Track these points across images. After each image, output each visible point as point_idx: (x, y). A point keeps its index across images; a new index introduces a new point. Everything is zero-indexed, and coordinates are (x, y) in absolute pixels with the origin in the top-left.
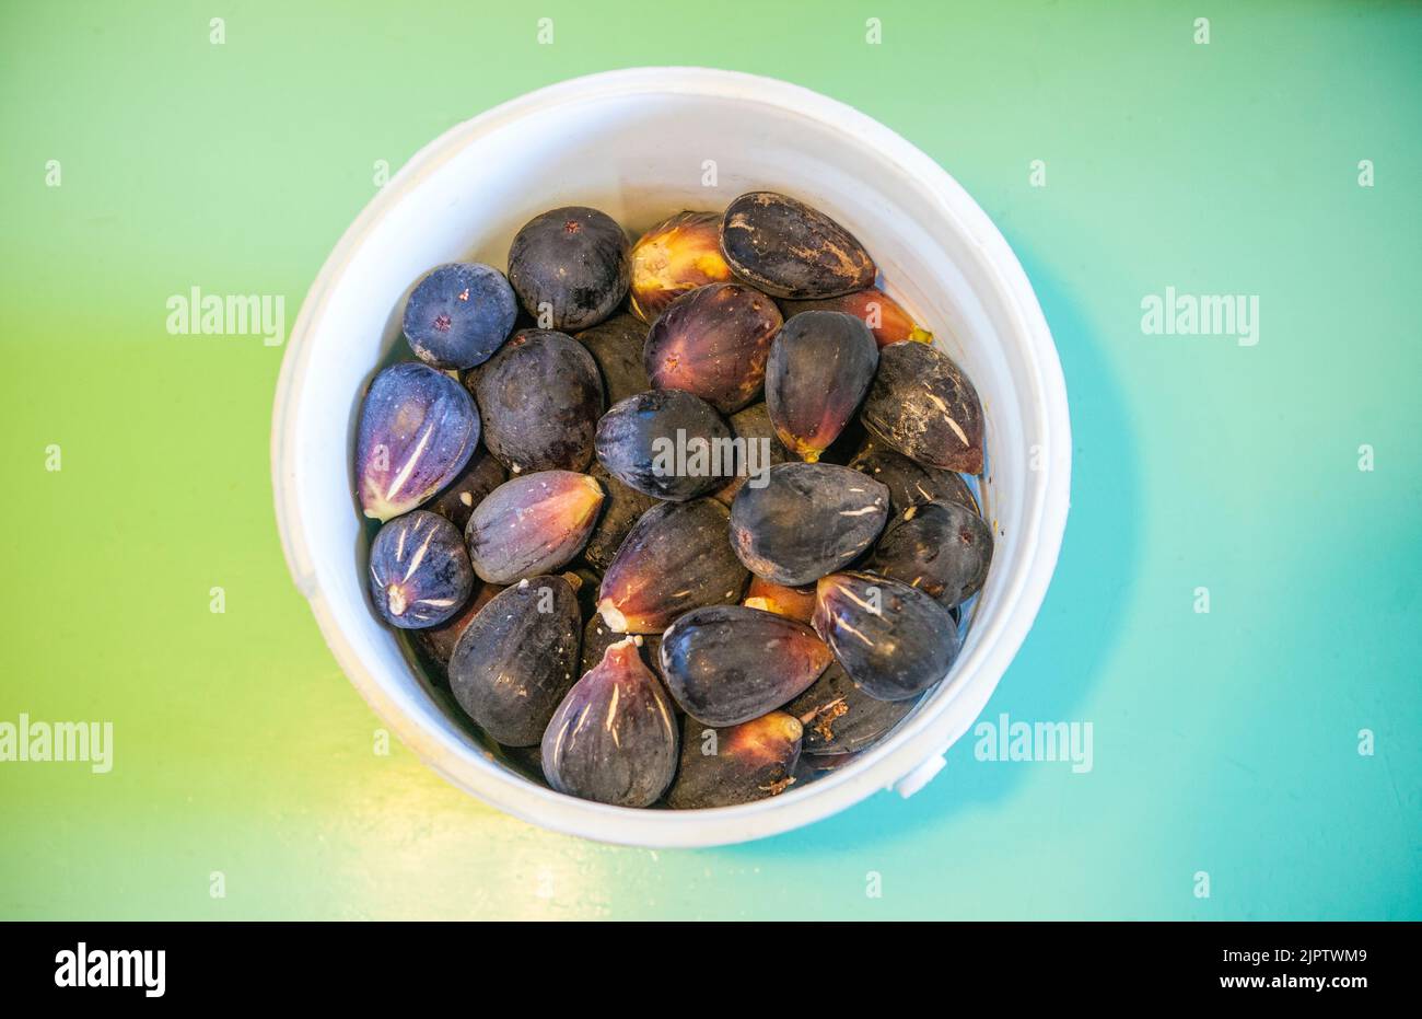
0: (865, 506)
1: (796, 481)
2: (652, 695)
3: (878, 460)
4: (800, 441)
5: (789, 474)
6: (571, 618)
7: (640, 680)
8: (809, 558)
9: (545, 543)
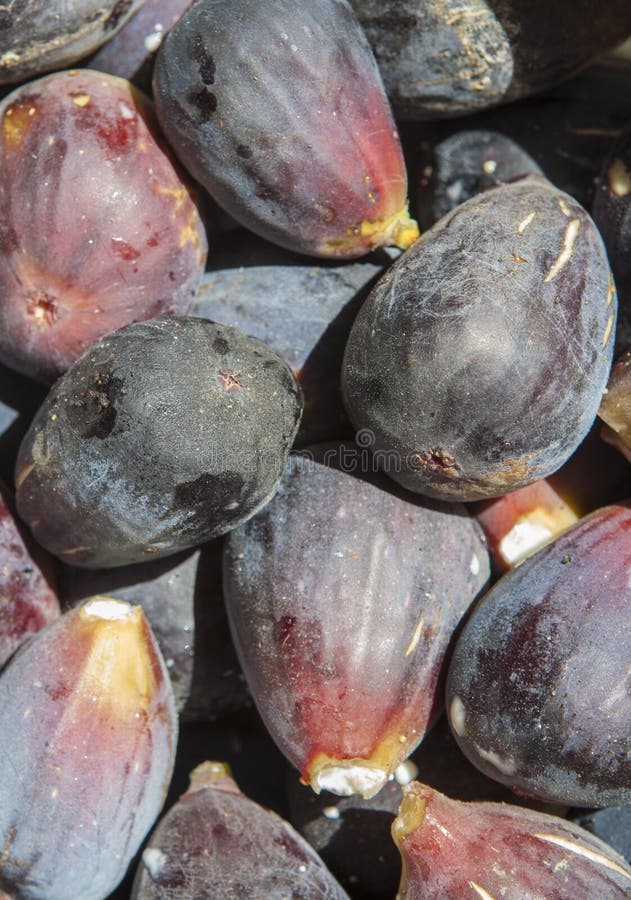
0: (562, 233)
1: (435, 298)
2: (536, 841)
3: (475, 152)
4: (366, 229)
5: (411, 298)
6: (277, 841)
7: (498, 837)
8: (569, 395)
9: (128, 769)
